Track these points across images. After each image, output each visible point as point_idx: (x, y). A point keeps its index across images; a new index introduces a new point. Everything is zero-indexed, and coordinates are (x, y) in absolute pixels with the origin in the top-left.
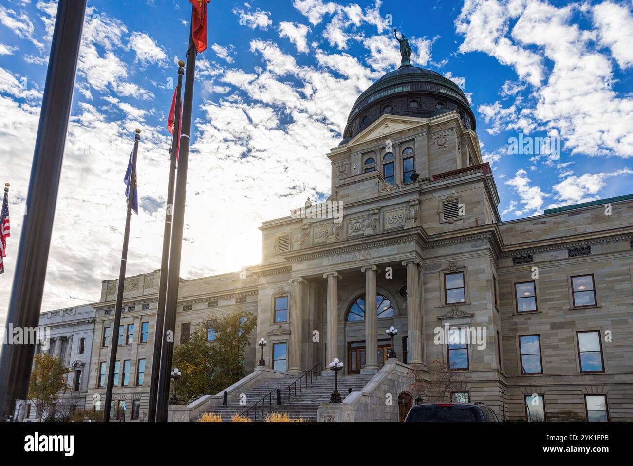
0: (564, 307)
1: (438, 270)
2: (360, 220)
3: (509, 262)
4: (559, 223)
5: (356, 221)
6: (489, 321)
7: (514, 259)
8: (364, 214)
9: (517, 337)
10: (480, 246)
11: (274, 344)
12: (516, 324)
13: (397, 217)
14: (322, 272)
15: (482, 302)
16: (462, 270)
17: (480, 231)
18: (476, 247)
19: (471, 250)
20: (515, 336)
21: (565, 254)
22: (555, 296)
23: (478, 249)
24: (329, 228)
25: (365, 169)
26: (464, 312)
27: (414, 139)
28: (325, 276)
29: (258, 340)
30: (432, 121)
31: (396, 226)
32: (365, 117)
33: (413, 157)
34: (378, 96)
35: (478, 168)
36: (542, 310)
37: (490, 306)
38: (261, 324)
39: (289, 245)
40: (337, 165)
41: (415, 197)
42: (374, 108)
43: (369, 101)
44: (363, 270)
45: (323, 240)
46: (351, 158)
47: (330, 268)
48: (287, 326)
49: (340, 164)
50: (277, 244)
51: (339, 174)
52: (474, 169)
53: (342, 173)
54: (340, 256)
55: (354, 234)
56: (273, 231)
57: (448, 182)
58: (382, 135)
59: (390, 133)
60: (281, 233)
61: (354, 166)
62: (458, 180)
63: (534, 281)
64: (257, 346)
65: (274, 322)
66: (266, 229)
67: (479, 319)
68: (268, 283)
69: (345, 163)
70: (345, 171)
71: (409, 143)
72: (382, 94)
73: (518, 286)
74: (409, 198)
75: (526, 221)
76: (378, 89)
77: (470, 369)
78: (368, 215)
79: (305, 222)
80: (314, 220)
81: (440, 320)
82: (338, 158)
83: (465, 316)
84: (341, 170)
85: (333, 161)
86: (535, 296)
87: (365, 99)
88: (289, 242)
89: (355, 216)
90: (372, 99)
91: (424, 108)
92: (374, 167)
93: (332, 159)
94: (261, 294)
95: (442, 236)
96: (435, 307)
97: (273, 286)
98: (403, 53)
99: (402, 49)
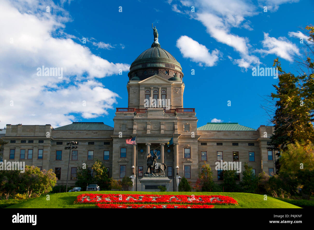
1: (182, 147)
2: (156, 125)
3: (200, 144)
5: (155, 125)
6: (197, 164)
7: (201, 143)
8: (157, 123)
10: (196, 141)
11: (120, 165)
13: (170, 127)
14: (145, 143)
15: (195, 159)
17: (196, 137)
19: (193, 142)
20: (200, 168)
21: (216, 144)
22: (212, 157)
24: (145, 125)
25: (146, 94)
26: (190, 161)
27: (166, 88)
28: (146, 144)
29: (113, 163)
30: (174, 83)
31: (169, 130)
32: (145, 71)
33: (165, 95)
34: (152, 64)
35: (191, 109)
36: (208, 161)
37: (197, 160)
38: (114, 157)
39: (127, 128)
40: (132, 89)
41: (176, 121)
42: (150, 69)
43: (148, 65)
44: (160, 144)
45: (142, 129)
46: (140, 88)
47: (148, 142)
48: (126, 159)
49: (134, 89)
50: (121, 127)
51: (133, 93)
52: (190, 109)
53: (134, 92)
54: (152, 138)
55: (154, 129)
56: (119, 121)
57: (187, 118)
58: (154, 83)
59: (157, 83)
60: (123, 123)
61: (141, 92)
62: (190, 118)
63: (207, 151)
64: (113, 166)
65: (120, 157)
66: (116, 120)
67: (194, 164)
68: (117, 141)
69: (136, 89)
70: (136, 92)
71: (164, 89)
72: (154, 64)
73: (202, 152)
74: (174, 121)
75: (205, 131)
76: (152, 61)
77: (191, 178)
78: (159, 124)
79: (134, 121)
80: (138, 121)
81: (183, 162)
82: (133, 86)
83: (190, 162)
84: (134, 91)
85: (131, 86)
86: (207, 156)
87: (145, 63)
88: (127, 127)
89: (154, 123)
90: (149, 65)
91: (170, 75)
92: (149, 94)
93: (130, 85)
94: (114, 145)
95: (185, 136)
96: (181, 159)
97: (120, 143)
98: (155, 36)
99: (155, 33)
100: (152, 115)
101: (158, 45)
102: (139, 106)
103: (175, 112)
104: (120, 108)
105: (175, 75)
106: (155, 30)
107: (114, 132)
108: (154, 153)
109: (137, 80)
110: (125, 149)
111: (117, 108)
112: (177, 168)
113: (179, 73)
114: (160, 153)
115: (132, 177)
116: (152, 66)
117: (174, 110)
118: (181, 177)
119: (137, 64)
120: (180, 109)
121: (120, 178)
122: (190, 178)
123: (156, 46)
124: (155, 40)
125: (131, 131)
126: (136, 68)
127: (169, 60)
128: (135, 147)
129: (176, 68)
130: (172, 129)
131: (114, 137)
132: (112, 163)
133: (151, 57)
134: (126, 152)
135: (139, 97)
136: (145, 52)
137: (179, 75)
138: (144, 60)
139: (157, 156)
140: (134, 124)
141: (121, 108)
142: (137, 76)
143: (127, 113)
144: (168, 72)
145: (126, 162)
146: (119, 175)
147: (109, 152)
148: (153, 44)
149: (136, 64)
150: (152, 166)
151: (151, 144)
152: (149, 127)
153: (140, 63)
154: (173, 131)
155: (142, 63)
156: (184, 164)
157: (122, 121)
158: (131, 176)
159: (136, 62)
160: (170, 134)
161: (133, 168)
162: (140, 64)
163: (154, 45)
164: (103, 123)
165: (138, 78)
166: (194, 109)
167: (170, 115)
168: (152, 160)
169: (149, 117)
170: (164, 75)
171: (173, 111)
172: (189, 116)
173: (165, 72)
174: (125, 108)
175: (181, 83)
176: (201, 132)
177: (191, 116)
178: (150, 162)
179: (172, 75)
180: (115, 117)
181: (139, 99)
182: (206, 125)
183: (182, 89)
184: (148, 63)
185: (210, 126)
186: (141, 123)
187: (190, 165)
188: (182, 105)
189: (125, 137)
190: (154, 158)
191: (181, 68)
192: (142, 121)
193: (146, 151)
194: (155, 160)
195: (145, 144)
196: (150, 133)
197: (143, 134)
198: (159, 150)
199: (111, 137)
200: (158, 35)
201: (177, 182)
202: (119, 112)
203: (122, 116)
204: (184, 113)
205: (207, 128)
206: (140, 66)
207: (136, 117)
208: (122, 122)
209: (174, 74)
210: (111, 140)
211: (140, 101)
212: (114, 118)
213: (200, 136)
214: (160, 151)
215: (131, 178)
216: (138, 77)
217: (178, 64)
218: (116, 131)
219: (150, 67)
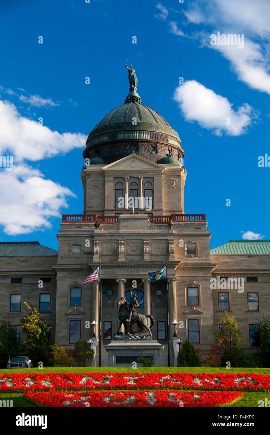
0: (243, 310)
1: (184, 284)
2: (136, 245)
4: (242, 260)
5: (133, 245)
6: (211, 317)
8: (138, 241)
9: (218, 325)
10: (207, 274)
11: (70, 320)
12: (218, 317)
13: (160, 248)
14: (115, 278)
15: (208, 306)
16: (198, 286)
17: (208, 266)
18: (205, 274)
19: (202, 276)
20: (217, 324)
21: (245, 279)
22: (239, 303)
23: (206, 276)
24: (114, 246)
25: (116, 190)
26: (198, 311)
27: (153, 177)
28: (117, 281)
29: (57, 317)
30: (166, 168)
31: (159, 253)
32: (115, 146)
33: (152, 190)
34: (126, 135)
35: (199, 215)
36: (232, 310)
37: (212, 309)
38: (60, 305)
39: (82, 252)
40: (91, 179)
41: (172, 238)
42: (123, 144)
43: (119, 136)
44: (143, 281)
45: (110, 253)
46: (105, 178)
47: (121, 276)
48: (81, 309)
49: (94, 179)
50: (71, 249)
51: (93, 187)
52: (197, 215)
53: (95, 186)
54: (128, 269)
55: (132, 253)
56: (68, 239)
57: (190, 233)
58: (130, 168)
59: (137, 168)
60: (74, 242)
61: (107, 185)
62: (196, 233)
63: (228, 293)
64: (57, 321)
65: (70, 306)
66: (62, 237)
67: (205, 316)
68: (65, 277)
69: (98, 179)
70: (98, 186)
71: (149, 179)
72: (130, 134)
73: (220, 294)
74: (169, 238)
75: (225, 255)
76: (127, 129)
77: (201, 343)
78: (142, 243)
79: (96, 238)
80: (103, 238)
81: (185, 314)
82: (92, 174)
83: (199, 313)
84: (94, 184)
85: (88, 175)
86: (229, 302)
87: (114, 132)
88: (81, 249)
89: (132, 241)
90: (122, 135)
91: (159, 154)
92: (123, 190)
93: (87, 173)
94: (59, 284)
95: (188, 266)
96: (182, 306)
97: (70, 279)
98: (132, 82)
99: (130, 77)
100: (127, 227)
101: (136, 99)
102: (104, 211)
103: (169, 221)
104: (68, 216)
105: (168, 154)
106: (132, 71)
107: (58, 260)
108: (132, 296)
109: (100, 164)
110: (80, 289)
111: (63, 215)
112: (175, 324)
113: (177, 151)
114: (143, 297)
115: (93, 342)
116: (126, 138)
117: (167, 217)
118: (182, 341)
119: (98, 134)
120: (178, 215)
121: (70, 343)
122: (199, 343)
123: (133, 101)
124: (132, 90)
125: (89, 256)
126: (97, 141)
127: (157, 127)
128: (97, 287)
129: (171, 141)
130: (164, 253)
131: (59, 267)
132: (55, 316)
133: (125, 121)
134: (80, 296)
135: (104, 195)
136: (113, 113)
137: (176, 153)
138: (112, 127)
139: (137, 302)
140: (95, 244)
141: (71, 216)
142: (99, 156)
143: (82, 223)
144: (155, 149)
145: (80, 313)
146: (68, 339)
147: (49, 295)
148: (127, 98)
149: (96, 135)
150: (127, 320)
151: (125, 281)
152: (122, 249)
153: (105, 132)
154: (166, 255)
155: (108, 132)
156: (188, 316)
157: (73, 239)
158: (90, 340)
159: (98, 131)
160: (161, 262)
161: (94, 325)
162: (105, 135)
163: (131, 99)
164: (37, 243)
165: (101, 160)
166: (203, 216)
167: (160, 227)
168: (127, 309)
169: (123, 231)
170: (149, 153)
171: (165, 220)
172: (196, 228)
173: (150, 148)
174: (78, 216)
175: (181, 169)
176: (218, 257)
177: (199, 228)
178: (124, 313)
179: (163, 153)
180: (59, 231)
181: (104, 199)
182: (227, 244)
183: (183, 179)
184: (120, 132)
185: (234, 246)
186: (108, 241)
187: (198, 319)
188: (183, 208)
189: (80, 267)
190: (131, 306)
191: (180, 140)
192: (109, 238)
193: (118, 294)
194: (133, 309)
195: (115, 280)
196: (123, 260)
197: (111, 262)
198: (140, 291)
199: (53, 267)
200: (136, 80)
201: (174, 350)
202: (67, 222)
203: (74, 230)
204: (186, 223)
205: (228, 249)
206: (105, 138)
207: (98, 231)
208: (72, 241)
209: (167, 152)
210: (53, 273)
211: (106, 202)
212: (58, 233)
213: (215, 265)
214: (143, 293)
215: (90, 344)
216: (101, 157)
217: (173, 133)
218: (62, 256)
219: (123, 139)
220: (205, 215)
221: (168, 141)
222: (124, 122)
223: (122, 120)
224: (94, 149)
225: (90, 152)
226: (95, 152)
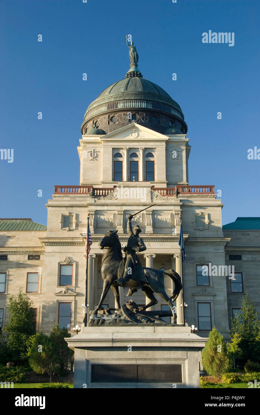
3: (227, 258)
4: (257, 237)
6: (225, 300)
7: (230, 256)
9: (231, 310)
10: (220, 250)
11: (59, 303)
12: (231, 300)
15: (221, 287)
16: (208, 264)
17: (220, 241)
19: (214, 251)
22: (254, 284)
23: (218, 251)
24: (112, 217)
25: (115, 161)
27: (155, 148)
30: (170, 138)
31: (164, 226)
32: (114, 116)
33: (154, 161)
34: (127, 104)
36: (246, 293)
37: (225, 290)
38: (47, 285)
40: (88, 150)
41: (178, 208)
42: (123, 113)
44: (145, 256)
45: (106, 225)
48: (72, 290)
49: (91, 150)
50: (62, 221)
51: (90, 159)
56: (58, 209)
57: (199, 203)
60: (66, 212)
61: (105, 156)
63: (242, 273)
65: (60, 285)
66: (52, 207)
67: (218, 298)
68: (54, 251)
71: (151, 150)
72: (130, 103)
74: (174, 208)
75: (237, 231)
76: (127, 98)
78: (142, 213)
79: (90, 208)
80: (98, 208)
81: (193, 295)
83: (210, 294)
86: (242, 283)
87: (114, 101)
88: (74, 221)
90: (122, 104)
91: (161, 124)
92: (122, 161)
93: (84, 144)
95: (197, 240)
96: (190, 287)
97: (59, 255)
98: (133, 59)
99: (131, 54)
102: (101, 184)
110: (72, 266)
111: (55, 186)
117: (171, 189)
119: (97, 105)
120: (183, 187)
123: (134, 76)
126: (95, 112)
131: (47, 241)
134: (71, 274)
137: (179, 125)
142: (97, 127)
143: (76, 195)
144: (158, 119)
145: (71, 294)
146: (56, 323)
153: (104, 102)
154: (171, 228)
156: (196, 299)
157: (64, 209)
160: (165, 235)
164: (29, 220)
166: (212, 188)
171: (169, 193)
173: (152, 118)
179: (165, 124)
184: (119, 101)
186: (105, 212)
187: (209, 302)
189: (71, 241)
192: (106, 208)
196: (122, 232)
199: (40, 241)
202: (60, 194)
206: (104, 109)
207: (92, 200)
208: (64, 211)
210: (43, 249)
217: (177, 106)
218: (51, 229)
219: (122, 108)
220: (213, 186)
221: (171, 112)
222: (124, 91)
223: (122, 90)
224: (92, 121)
225: (88, 124)
226: (93, 124)
